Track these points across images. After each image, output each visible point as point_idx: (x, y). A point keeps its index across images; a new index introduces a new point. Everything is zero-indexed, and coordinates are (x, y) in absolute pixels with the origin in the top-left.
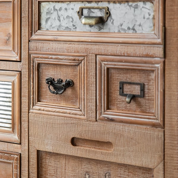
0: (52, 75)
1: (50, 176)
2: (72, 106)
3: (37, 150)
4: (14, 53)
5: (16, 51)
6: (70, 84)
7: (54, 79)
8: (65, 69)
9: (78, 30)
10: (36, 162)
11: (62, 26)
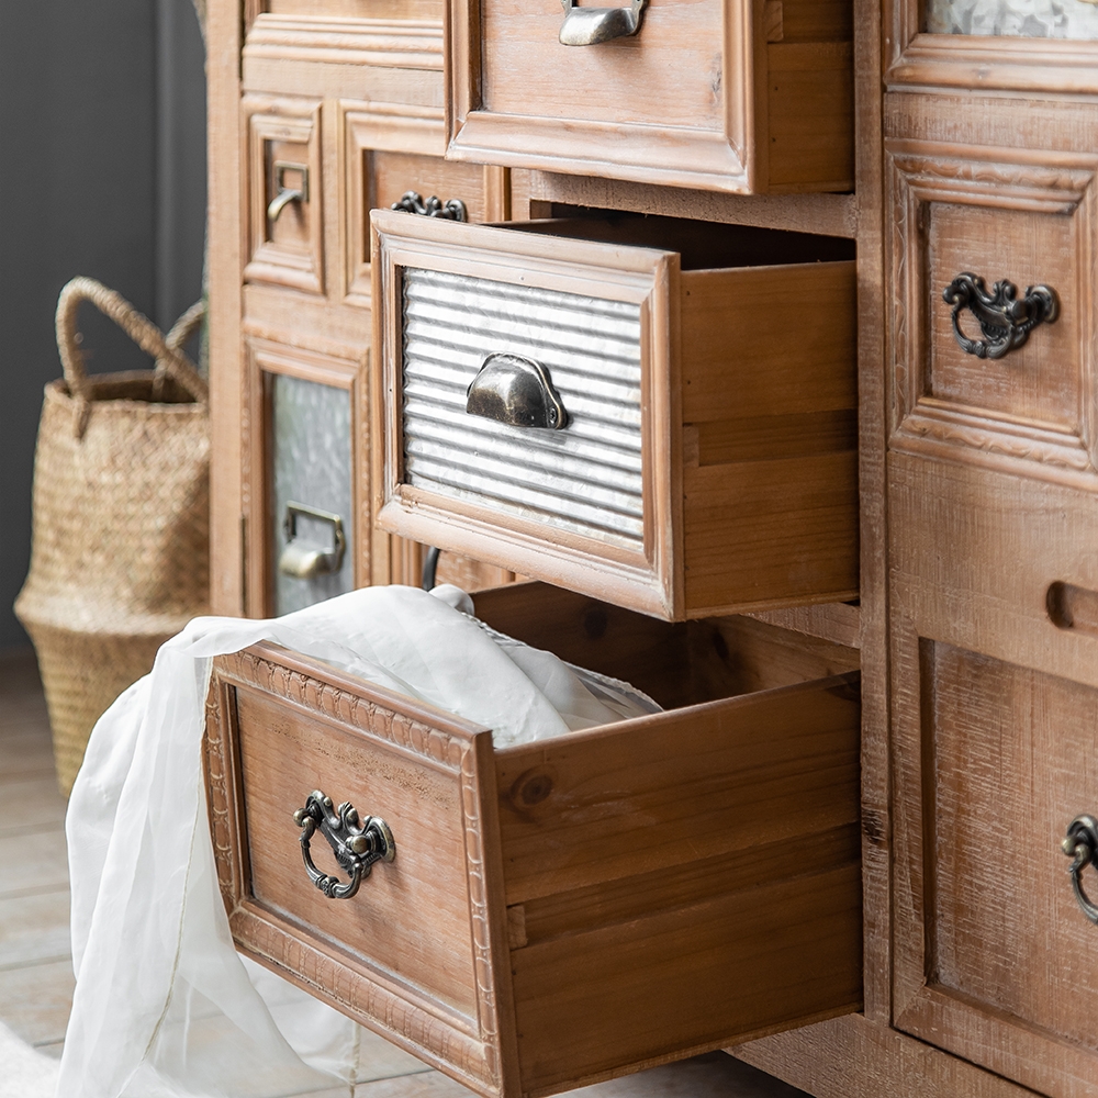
0: (977, 261)
1: (975, 771)
2: (1055, 422)
3: (921, 640)
4: (733, 154)
5: (740, 147)
6: (1040, 311)
7: (982, 284)
8: (1025, 229)
9: (1073, 31)
10: (917, 695)
11: (1013, 13)
